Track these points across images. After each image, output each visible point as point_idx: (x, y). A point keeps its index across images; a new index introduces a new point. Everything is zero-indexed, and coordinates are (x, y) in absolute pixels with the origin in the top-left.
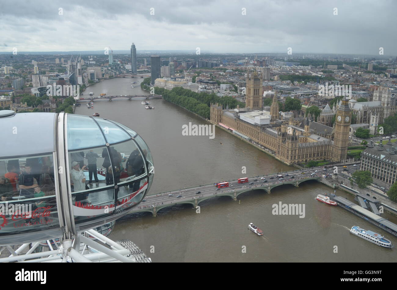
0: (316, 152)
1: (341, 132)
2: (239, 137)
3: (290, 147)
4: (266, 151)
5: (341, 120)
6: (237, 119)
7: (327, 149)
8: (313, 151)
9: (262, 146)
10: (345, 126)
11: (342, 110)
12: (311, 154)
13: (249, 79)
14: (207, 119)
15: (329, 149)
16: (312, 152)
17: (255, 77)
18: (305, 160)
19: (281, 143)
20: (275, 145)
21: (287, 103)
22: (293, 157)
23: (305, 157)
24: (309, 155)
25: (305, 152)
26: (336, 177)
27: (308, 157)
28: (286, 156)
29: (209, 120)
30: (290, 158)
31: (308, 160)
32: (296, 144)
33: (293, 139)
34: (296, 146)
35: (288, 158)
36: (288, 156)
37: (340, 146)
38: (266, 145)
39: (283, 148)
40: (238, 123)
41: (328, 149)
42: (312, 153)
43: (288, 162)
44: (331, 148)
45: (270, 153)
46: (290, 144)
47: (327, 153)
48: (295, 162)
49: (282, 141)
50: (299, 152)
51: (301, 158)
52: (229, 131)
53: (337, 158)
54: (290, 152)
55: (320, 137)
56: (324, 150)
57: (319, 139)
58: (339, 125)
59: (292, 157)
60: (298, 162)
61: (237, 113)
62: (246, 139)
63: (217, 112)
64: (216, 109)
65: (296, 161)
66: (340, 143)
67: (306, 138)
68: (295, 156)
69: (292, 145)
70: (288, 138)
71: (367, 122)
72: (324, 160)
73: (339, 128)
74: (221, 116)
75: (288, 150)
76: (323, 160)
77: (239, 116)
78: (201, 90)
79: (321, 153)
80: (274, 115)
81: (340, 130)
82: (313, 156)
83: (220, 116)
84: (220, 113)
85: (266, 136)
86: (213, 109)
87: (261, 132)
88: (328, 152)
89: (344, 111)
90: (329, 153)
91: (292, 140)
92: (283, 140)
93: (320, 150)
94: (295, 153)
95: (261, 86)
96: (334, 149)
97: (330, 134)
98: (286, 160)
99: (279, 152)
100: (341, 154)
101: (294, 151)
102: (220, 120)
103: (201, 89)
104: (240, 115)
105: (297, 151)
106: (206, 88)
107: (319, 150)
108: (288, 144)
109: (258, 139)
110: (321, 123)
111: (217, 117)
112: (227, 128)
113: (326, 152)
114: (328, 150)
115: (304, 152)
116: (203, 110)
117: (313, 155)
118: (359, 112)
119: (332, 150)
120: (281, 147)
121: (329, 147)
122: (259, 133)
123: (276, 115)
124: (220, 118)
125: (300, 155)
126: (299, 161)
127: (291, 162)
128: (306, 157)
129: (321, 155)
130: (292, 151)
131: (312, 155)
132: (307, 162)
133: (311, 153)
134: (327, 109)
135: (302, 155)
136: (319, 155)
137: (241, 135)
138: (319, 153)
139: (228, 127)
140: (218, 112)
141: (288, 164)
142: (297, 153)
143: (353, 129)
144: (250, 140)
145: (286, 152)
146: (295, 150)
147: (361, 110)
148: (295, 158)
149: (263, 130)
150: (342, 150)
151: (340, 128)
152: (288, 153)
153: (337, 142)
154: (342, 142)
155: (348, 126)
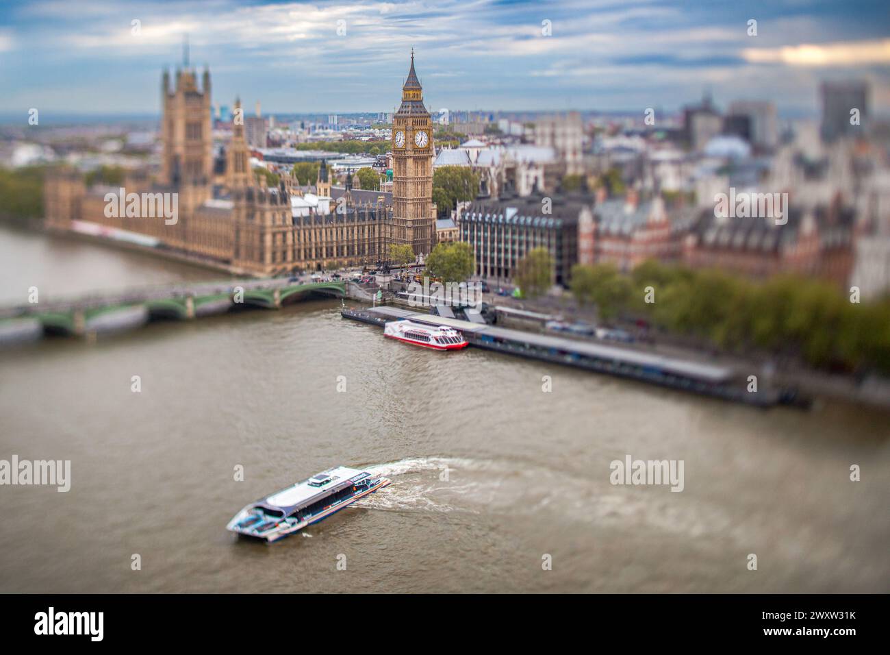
0: (345, 243)
1: (409, 175)
3: (267, 224)
5: (406, 143)
7: (377, 236)
8: (334, 239)
10: (416, 159)
11: (407, 114)
12: (332, 249)
15: (383, 234)
16: (332, 241)
18: (314, 265)
22: (279, 255)
23: (314, 256)
24: (324, 250)
25: (313, 240)
26: (388, 279)
27: (324, 256)
28: (258, 253)
30: (268, 256)
32: (284, 217)
33: (274, 201)
34: (284, 221)
35: (263, 259)
36: (262, 254)
37: (408, 217)
41: (379, 235)
42: (335, 245)
43: (264, 271)
44: (389, 228)
46: (268, 218)
47: (377, 244)
48: (284, 269)
50: (296, 241)
56: (366, 235)
58: (402, 159)
59: (274, 253)
68: (284, 253)
69: (274, 216)
73: (402, 166)
75: (262, 235)
79: (361, 247)
81: (405, 172)
82: (337, 255)
88: (379, 243)
89: (411, 117)
90: (383, 246)
91: (272, 203)
93: (356, 238)
94: (284, 241)
96: (395, 231)
98: (261, 266)
100: (414, 242)
101: (279, 237)
107: (353, 236)
113: (374, 243)
114: (379, 238)
115: (310, 239)
117: (337, 250)
118: (493, 170)
119: (391, 234)
121: (382, 230)
125: (299, 250)
126: (297, 267)
128: (318, 255)
129: (361, 251)
130: (274, 238)
131: (335, 250)
133: (330, 245)
135: (305, 250)
136: (353, 253)
138: (353, 246)
142: (290, 241)
145: (258, 243)
146: (284, 234)
147: (496, 165)
148: (284, 259)
151: (405, 164)
152: (262, 241)
153: (400, 208)
154: (414, 204)
155: (426, 158)
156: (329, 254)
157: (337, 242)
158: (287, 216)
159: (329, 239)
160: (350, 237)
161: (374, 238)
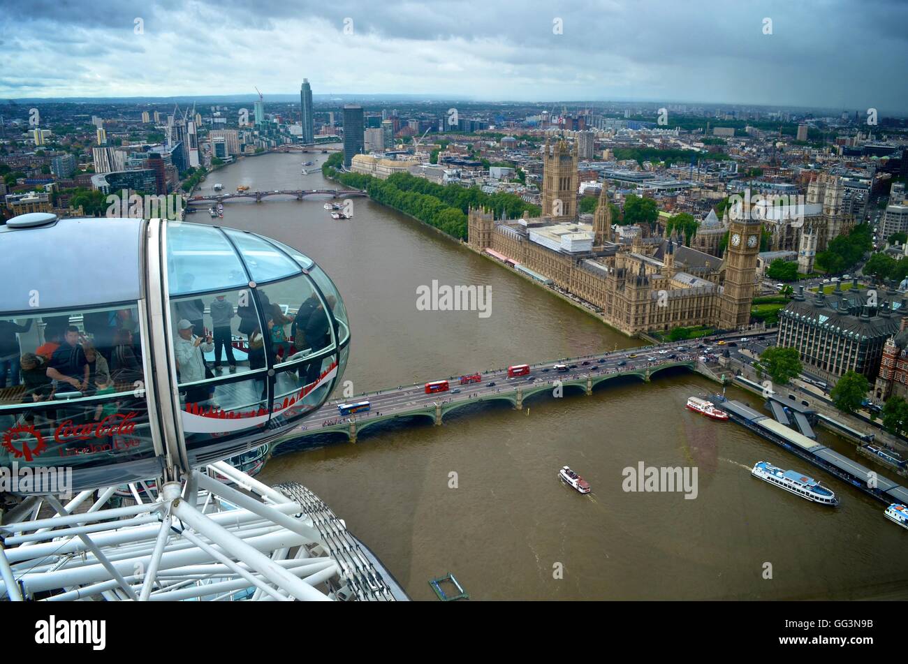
0: (687, 310)
1: (739, 267)
2: (527, 277)
3: (633, 299)
4: (584, 306)
5: (740, 244)
6: (523, 240)
7: (710, 304)
8: (680, 307)
9: (576, 296)
10: (746, 256)
11: (743, 222)
12: (677, 314)
13: (550, 156)
14: (461, 241)
15: (714, 303)
16: (678, 309)
17: (561, 151)
18: (663, 326)
19: (614, 290)
20: (601, 295)
21: (629, 207)
22: (639, 320)
23: (663, 320)
24: (671, 315)
26: (728, 361)
27: (671, 319)
28: (625, 317)
29: (465, 243)
30: (632, 321)
31: (671, 325)
32: (646, 293)
33: (639, 282)
34: (645, 297)
35: (628, 322)
36: (628, 318)
37: (736, 297)
38: (584, 294)
39: (619, 301)
40: (525, 249)
41: (712, 303)
42: (680, 311)
43: (628, 330)
44: (719, 301)
45: (592, 311)
46: (634, 294)
47: (709, 311)
48: (643, 329)
49: (618, 287)
50: (652, 310)
51: (655, 321)
52: (507, 266)
53: (730, 321)
54: (633, 309)
55: (696, 278)
56: (703, 304)
57: (693, 281)
58: (735, 254)
59: (636, 319)
60: (649, 330)
61: (524, 228)
62: (542, 281)
63: (481, 226)
64: (480, 220)
65: (646, 328)
66: (737, 290)
67: (666, 281)
68: (643, 318)
69: (638, 294)
70: (629, 281)
71: (794, 247)
72: (704, 325)
73: (735, 259)
74: (492, 234)
75: (629, 306)
76: (701, 326)
77: (529, 234)
78: (450, 179)
79: (698, 312)
80: (602, 233)
81: (737, 264)
82: (681, 318)
83: (489, 234)
84: (489, 227)
85: (583, 277)
86: (475, 219)
87: (573, 268)
88: (711, 309)
89: (747, 225)
90: (713, 311)
91: (637, 285)
92: (620, 284)
93: (695, 306)
94: (644, 311)
95: (574, 171)
96: (724, 303)
97: (716, 273)
98: (626, 325)
99: (610, 309)
100: (738, 314)
101: (641, 308)
102: (489, 242)
103: (449, 176)
104: (531, 233)
105: (648, 307)
106: (458, 175)
107: (693, 305)
108: (630, 292)
109: (568, 283)
110: (699, 250)
111: (481, 235)
112: (503, 258)
113: (707, 310)
114: (712, 305)
116: (454, 222)
117: (681, 314)
118: (778, 227)
119: (721, 305)
120: (614, 299)
121: (714, 300)
122: (568, 269)
123: (606, 233)
124: (489, 237)
125: (654, 316)
126: (651, 327)
127: (636, 330)
128: (667, 319)
129: (698, 316)
130: (637, 308)
131: (679, 315)
132: (668, 330)
133: (676, 311)
134: (712, 221)
135: (658, 315)
136: (692, 316)
137: (531, 273)
138: (692, 312)
139: (506, 258)
140: (484, 225)
141: (630, 334)
142: (648, 311)
143: (764, 262)
144: (552, 285)
145: (625, 309)
146: (644, 306)
147: (781, 223)
148: (643, 322)
149: (578, 263)
150: (740, 305)
151: (738, 259)
152: (629, 310)
153: (730, 289)
154: (741, 288)
155: (754, 255)
156: (675, 318)
157: (681, 309)
158: (648, 293)
159: (676, 308)
160: (691, 305)
161: (708, 306)
